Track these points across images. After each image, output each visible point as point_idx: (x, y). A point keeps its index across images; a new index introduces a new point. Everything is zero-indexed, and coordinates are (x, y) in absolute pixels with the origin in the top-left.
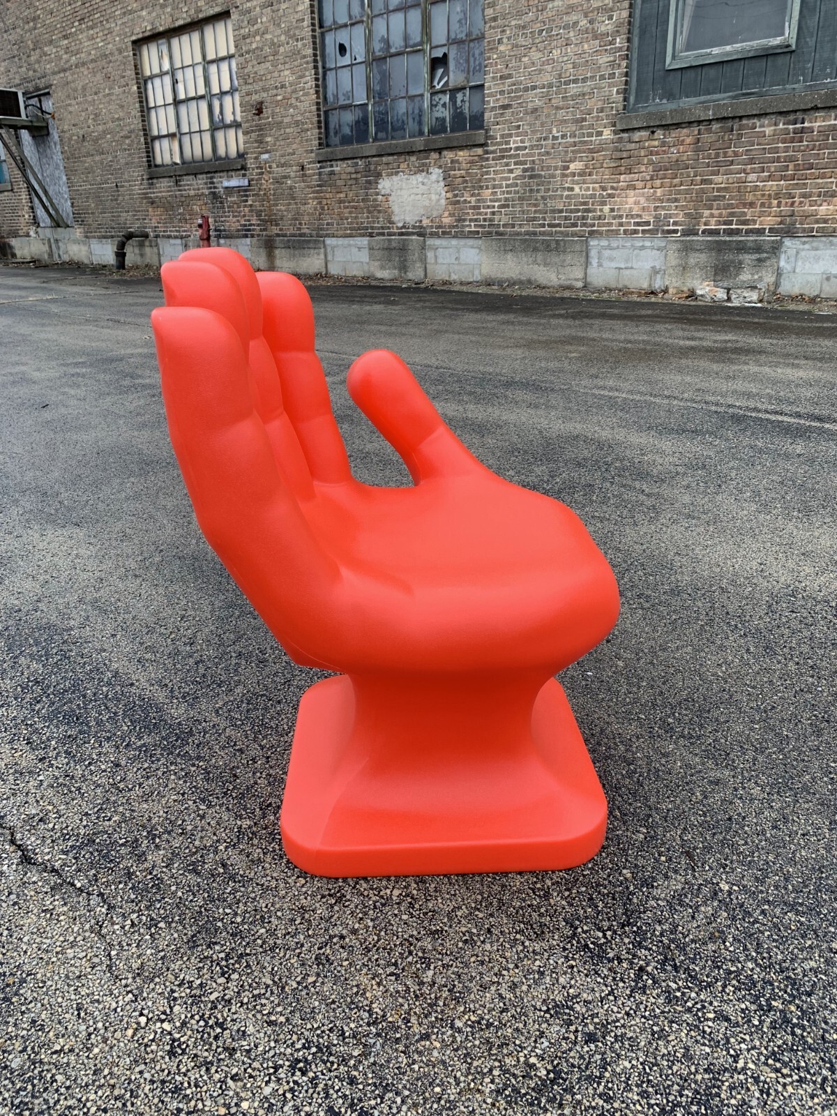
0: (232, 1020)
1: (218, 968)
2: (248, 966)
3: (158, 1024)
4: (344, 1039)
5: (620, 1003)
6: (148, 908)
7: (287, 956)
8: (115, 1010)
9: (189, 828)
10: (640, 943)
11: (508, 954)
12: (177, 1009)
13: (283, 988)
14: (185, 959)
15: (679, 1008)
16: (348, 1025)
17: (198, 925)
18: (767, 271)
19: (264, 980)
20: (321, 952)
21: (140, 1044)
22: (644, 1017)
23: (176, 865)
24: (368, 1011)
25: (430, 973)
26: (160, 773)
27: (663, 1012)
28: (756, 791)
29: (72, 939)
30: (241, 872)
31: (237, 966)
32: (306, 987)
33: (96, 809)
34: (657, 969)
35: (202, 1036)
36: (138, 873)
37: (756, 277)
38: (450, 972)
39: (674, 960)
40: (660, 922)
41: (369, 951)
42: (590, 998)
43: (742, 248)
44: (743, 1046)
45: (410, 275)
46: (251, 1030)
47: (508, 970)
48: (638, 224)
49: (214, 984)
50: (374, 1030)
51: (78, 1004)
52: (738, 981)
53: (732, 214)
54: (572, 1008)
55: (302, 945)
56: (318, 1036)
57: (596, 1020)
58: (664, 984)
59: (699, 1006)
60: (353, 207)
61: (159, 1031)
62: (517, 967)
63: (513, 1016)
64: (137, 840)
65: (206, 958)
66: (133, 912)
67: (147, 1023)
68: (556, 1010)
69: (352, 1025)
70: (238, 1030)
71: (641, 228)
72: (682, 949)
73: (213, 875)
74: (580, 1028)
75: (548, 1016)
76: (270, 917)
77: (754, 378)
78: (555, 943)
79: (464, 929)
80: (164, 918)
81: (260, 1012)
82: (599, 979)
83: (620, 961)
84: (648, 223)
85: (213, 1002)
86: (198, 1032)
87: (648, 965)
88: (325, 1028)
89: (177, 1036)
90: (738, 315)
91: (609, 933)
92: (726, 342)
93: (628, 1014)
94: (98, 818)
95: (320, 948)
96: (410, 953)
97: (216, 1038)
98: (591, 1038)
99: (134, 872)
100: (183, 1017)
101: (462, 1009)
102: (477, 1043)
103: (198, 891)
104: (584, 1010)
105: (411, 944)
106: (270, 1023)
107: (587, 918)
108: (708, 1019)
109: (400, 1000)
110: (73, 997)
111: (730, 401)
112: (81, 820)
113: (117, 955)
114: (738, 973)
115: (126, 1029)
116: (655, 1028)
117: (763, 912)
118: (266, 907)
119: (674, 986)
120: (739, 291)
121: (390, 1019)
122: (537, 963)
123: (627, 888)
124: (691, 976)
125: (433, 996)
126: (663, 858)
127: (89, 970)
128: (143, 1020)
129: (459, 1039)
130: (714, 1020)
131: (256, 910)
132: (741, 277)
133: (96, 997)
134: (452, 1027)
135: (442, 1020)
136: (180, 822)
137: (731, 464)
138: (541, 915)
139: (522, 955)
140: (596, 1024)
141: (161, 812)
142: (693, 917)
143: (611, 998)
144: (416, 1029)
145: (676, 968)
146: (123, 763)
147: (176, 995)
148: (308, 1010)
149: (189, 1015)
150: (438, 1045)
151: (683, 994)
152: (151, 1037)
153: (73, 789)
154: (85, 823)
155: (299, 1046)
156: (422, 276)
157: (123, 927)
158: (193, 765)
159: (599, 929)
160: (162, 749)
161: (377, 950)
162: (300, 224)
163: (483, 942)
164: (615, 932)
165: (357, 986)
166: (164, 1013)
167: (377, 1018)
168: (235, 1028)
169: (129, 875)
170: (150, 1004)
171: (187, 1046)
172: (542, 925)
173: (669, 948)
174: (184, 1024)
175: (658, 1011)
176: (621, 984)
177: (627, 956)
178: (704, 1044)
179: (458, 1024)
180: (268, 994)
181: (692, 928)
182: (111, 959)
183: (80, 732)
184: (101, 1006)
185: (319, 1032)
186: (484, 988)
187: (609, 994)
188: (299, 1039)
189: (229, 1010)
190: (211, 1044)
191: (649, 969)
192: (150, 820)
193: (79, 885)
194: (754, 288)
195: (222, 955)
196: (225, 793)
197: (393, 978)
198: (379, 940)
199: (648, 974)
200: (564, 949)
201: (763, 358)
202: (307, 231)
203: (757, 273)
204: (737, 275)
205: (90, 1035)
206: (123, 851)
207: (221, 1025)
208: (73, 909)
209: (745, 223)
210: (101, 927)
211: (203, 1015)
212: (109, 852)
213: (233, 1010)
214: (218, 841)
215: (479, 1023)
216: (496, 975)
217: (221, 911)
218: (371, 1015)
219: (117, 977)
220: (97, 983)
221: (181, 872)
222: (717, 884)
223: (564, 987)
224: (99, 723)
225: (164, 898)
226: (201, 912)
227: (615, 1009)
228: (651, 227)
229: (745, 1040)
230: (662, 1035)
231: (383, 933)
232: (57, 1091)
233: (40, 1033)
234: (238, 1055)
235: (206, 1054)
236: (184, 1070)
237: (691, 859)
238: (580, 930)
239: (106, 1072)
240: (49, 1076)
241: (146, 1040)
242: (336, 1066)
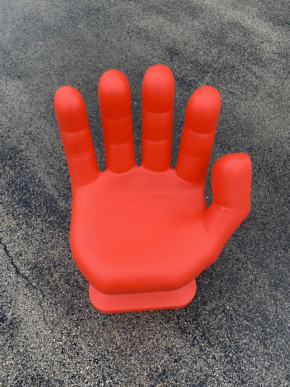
0: (79, 343)
1: (75, 324)
2: (83, 324)
3: (59, 342)
4: (109, 353)
5: (186, 349)
6: (54, 297)
7: (95, 321)
8: (47, 335)
9: (66, 263)
10: (197, 327)
11: (158, 328)
12: (63, 337)
13: (93, 333)
14: (65, 319)
15: (203, 353)
16: (110, 349)
17: (69, 306)
19: (87, 330)
20: (104, 321)
21: (54, 348)
22: (192, 355)
23: (62, 280)
24: (116, 344)
25: (134, 332)
26: (57, 236)
27: (198, 354)
29: (33, 307)
30: (82, 286)
31: (80, 323)
32: (99, 334)
33: (37, 251)
34: (200, 338)
35: (70, 348)
36: (51, 282)
38: (140, 333)
39: (205, 336)
40: (205, 320)
41: (118, 322)
42: (178, 347)
44: (217, 368)
46: (83, 347)
47: (157, 333)
49: (74, 329)
50: (117, 351)
51: (37, 332)
52: (222, 345)
54: (172, 350)
55: (99, 318)
56: (101, 351)
57: (178, 355)
58: (200, 344)
59: (208, 353)
61: (59, 344)
62: (159, 333)
63: (156, 351)
64: (50, 267)
65: (71, 319)
66: (50, 298)
67: (56, 341)
68: (168, 350)
72: (209, 331)
73: (73, 285)
74: (173, 357)
75: (165, 352)
76: (90, 305)
78: (172, 325)
79: (146, 317)
80: (59, 302)
81: (86, 341)
82: (182, 340)
83: (190, 334)
85: (73, 336)
86: (69, 346)
87: (197, 336)
88: (104, 349)
89: (64, 347)
93: (188, 354)
94: (38, 256)
95: (104, 320)
96: (130, 324)
97: (74, 349)
98: (176, 361)
100: (65, 341)
101: (142, 347)
102: (144, 359)
103: (69, 292)
104: (176, 351)
105: (130, 321)
106: (89, 345)
107: (183, 316)
108: (209, 358)
109: (125, 341)
110: (35, 329)
112: (32, 256)
113: (46, 315)
114: (223, 342)
115: (50, 343)
116: (194, 360)
117: (237, 319)
119: (203, 345)
121: (122, 348)
122: (166, 332)
123: (198, 305)
124: (209, 342)
125: (134, 341)
126: (212, 293)
127: (39, 319)
128: (54, 340)
129: (140, 357)
130: (211, 359)
131: (86, 302)
133: (41, 330)
134: (138, 353)
135: (136, 350)
136: (63, 261)
138: (170, 313)
139: (162, 329)
140: (178, 356)
141: (57, 256)
142: (215, 319)
143: (184, 347)
144: (128, 352)
145: (205, 338)
146: (45, 230)
147: (63, 332)
148: (99, 342)
149: (67, 340)
150: (134, 359)
151: (205, 348)
152: (57, 346)
153: (29, 241)
155: (96, 354)
157: (47, 304)
158: (67, 233)
159: (186, 321)
160: (57, 224)
161: (120, 322)
163: (151, 322)
164: (190, 323)
165: (113, 335)
166: (60, 338)
167: (118, 347)
168: (79, 346)
169: (49, 282)
170: (56, 334)
171: (66, 351)
172: (170, 317)
173: (205, 330)
174: (65, 343)
175: (196, 354)
176: (188, 343)
177: (192, 332)
178: (206, 367)
179: (140, 352)
180: (89, 335)
181: (214, 323)
182: (45, 316)
184: (43, 334)
185: (102, 350)
186: (149, 339)
187: (184, 346)
188: (96, 352)
189: (78, 339)
190: (73, 351)
191: (197, 338)
192: (54, 258)
193: (34, 285)
195: (76, 319)
197: (124, 333)
198: (121, 318)
199: (197, 340)
200: (174, 328)
205: (40, 343)
206: (46, 272)
207: (75, 344)
208: (33, 295)
210: (41, 303)
211: (71, 340)
212: (42, 271)
213: (79, 340)
214: (75, 271)
215: (146, 352)
216: (153, 335)
217: (76, 301)
218: (116, 346)
219: (47, 323)
220: (41, 325)
221: (64, 283)
222: (226, 306)
223: (172, 342)
225: (59, 294)
226: (70, 301)
227: (185, 352)
229: (218, 366)
230: (195, 362)
231: (122, 316)
232: (33, 361)
233: (27, 341)
234: (80, 355)
235: (71, 354)
236: (65, 359)
237: (221, 295)
238: (180, 321)
239: (45, 357)
240: (30, 356)
241: (55, 347)
242: (106, 362)
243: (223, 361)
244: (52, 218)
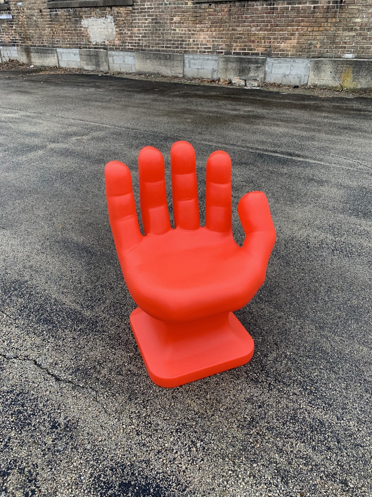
0: (153, 421)
1: (142, 406)
2: (151, 403)
3: (130, 427)
4: (189, 420)
5: (266, 395)
6: (109, 390)
7: (163, 398)
8: (114, 424)
9: (112, 359)
10: (268, 376)
11: (230, 386)
12: (134, 421)
13: (165, 408)
14: (130, 405)
15: (282, 394)
16: (189, 416)
17: (129, 393)
18: (261, 72)
19: (158, 407)
20: (173, 395)
21: (127, 434)
22: (273, 398)
23: (113, 373)
25: (209, 396)
26: (92, 340)
27: (278, 395)
28: (292, 319)
29: (88, 404)
30: (136, 372)
31: (148, 404)
32: (172, 407)
33: (74, 357)
34: (274, 383)
35: (145, 428)
36: (101, 378)
37: (256, 75)
38: (214, 395)
39: (278, 379)
40: (272, 368)
41: (188, 392)
42: (257, 395)
43: (250, 61)
44: (301, 401)
45: (101, 69)
46: (160, 423)
47: (231, 391)
48: (205, 48)
49: (143, 411)
50: (197, 416)
51: (100, 425)
52: (297, 383)
53: (246, 46)
54: (253, 399)
55: (166, 394)
57: (260, 401)
58: (277, 387)
59: (288, 392)
60: (69, 33)
61: (131, 428)
62: (234, 389)
63: (236, 404)
64: (95, 366)
65: (136, 403)
66: (105, 392)
67: (126, 427)
68: (248, 400)
69: (190, 416)
70: (156, 424)
71: (207, 50)
72: (280, 375)
73: (127, 375)
74: (256, 404)
75: (246, 402)
76: (152, 386)
77: (263, 133)
78: (243, 380)
79: (215, 380)
80: (117, 392)
81: (161, 417)
82: (258, 389)
83: (263, 382)
84: (210, 48)
85: (144, 417)
86: (143, 426)
87: (271, 382)
88: (182, 418)
89: (137, 429)
90: (251, 95)
91: (258, 374)
92: (249, 111)
93: (268, 398)
94: (77, 360)
95: (172, 394)
96: (201, 390)
97: (150, 427)
98: (260, 407)
99: (99, 378)
100: (137, 423)
101: (221, 405)
102: (228, 414)
103: (124, 381)
104: (256, 399)
105: (200, 388)
106: (165, 420)
107: (250, 370)
108: (291, 395)
109: (202, 406)
110: (98, 423)
111: (256, 146)
112: (71, 362)
113: (106, 407)
114: (297, 380)
115: (120, 430)
116: (277, 401)
117: (300, 360)
118: (150, 383)
119: (280, 387)
120: (250, 82)
121: (201, 412)
122: (240, 387)
123: (260, 358)
124: (284, 383)
125: (211, 403)
126: (269, 347)
127: (99, 414)
128: (124, 426)
129: (223, 414)
130: (292, 395)
131: (146, 385)
132: (250, 74)
133: (106, 422)
134: (220, 411)
135: (216, 409)
136: (107, 357)
137: (262, 180)
138: (237, 372)
139: (234, 385)
140: (261, 402)
141: (99, 355)
142: (281, 365)
143: (263, 394)
144: (209, 413)
145: (279, 382)
146: (76, 337)
147: (132, 416)
148: (175, 414)
149: (139, 422)
150: (217, 417)
151: (283, 389)
152: (129, 431)
153: (62, 350)
154: (73, 363)
155: (176, 425)
156: (107, 69)
157: (104, 398)
158: (103, 335)
159: (255, 373)
160: (89, 330)
161: (190, 391)
162: (43, 40)
163: (222, 383)
164: (260, 373)
165: (188, 404)
166: (130, 423)
167: (197, 412)
169: (98, 379)
170: (124, 421)
171: (142, 431)
172: (238, 375)
173: (276, 375)
174: (138, 425)
175: (277, 395)
176: (265, 389)
177: (265, 380)
178: (291, 403)
179: (221, 410)
180: (161, 411)
181: (281, 368)
182: (105, 409)
183: (53, 327)
184: (108, 424)
185: (181, 420)
186: (226, 397)
188: (175, 423)
189: (151, 418)
190: (149, 430)
191: (272, 383)
192: (96, 358)
193: (81, 386)
194: (256, 80)
195: (141, 401)
196: (119, 344)
197: (198, 399)
198: (190, 388)
199: (272, 385)
200: (246, 381)
201: (265, 121)
202: (47, 44)
203: (257, 73)
204: (248, 73)
205: (109, 434)
206: (92, 371)
207: (150, 423)
208: (83, 394)
209: (251, 50)
210: (96, 399)
211: (143, 421)
212: (86, 372)
213: (152, 418)
214: (124, 362)
215: (227, 408)
216: (228, 393)
217: (135, 387)
218: (195, 412)
219: (109, 414)
220: (103, 418)
221: (116, 375)
222: (286, 353)
223: (249, 393)
224: (59, 322)
225: (113, 386)
226: (128, 388)
227: (265, 397)
228: (211, 50)
229: (301, 400)
230: (279, 402)
231: (190, 386)
232: (106, 453)
233: (92, 436)
234: (159, 431)
235: (149, 433)
236: (144, 439)
237: (277, 345)
238: (249, 374)
239: (119, 444)
240: (101, 449)
241: (128, 432)
242: (189, 429)
243: (304, 394)
244: (81, 327)
